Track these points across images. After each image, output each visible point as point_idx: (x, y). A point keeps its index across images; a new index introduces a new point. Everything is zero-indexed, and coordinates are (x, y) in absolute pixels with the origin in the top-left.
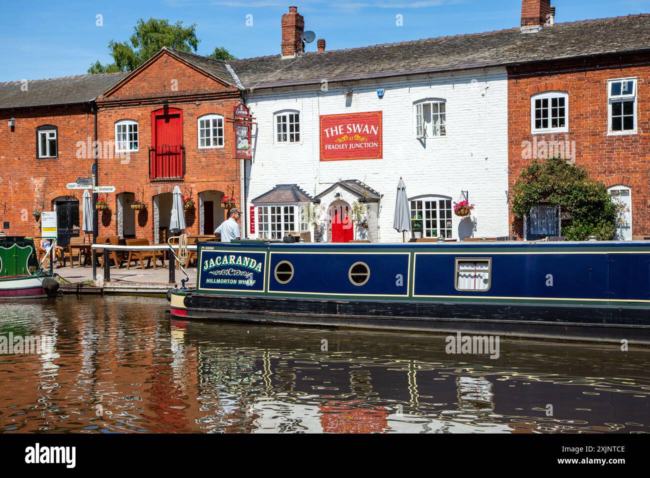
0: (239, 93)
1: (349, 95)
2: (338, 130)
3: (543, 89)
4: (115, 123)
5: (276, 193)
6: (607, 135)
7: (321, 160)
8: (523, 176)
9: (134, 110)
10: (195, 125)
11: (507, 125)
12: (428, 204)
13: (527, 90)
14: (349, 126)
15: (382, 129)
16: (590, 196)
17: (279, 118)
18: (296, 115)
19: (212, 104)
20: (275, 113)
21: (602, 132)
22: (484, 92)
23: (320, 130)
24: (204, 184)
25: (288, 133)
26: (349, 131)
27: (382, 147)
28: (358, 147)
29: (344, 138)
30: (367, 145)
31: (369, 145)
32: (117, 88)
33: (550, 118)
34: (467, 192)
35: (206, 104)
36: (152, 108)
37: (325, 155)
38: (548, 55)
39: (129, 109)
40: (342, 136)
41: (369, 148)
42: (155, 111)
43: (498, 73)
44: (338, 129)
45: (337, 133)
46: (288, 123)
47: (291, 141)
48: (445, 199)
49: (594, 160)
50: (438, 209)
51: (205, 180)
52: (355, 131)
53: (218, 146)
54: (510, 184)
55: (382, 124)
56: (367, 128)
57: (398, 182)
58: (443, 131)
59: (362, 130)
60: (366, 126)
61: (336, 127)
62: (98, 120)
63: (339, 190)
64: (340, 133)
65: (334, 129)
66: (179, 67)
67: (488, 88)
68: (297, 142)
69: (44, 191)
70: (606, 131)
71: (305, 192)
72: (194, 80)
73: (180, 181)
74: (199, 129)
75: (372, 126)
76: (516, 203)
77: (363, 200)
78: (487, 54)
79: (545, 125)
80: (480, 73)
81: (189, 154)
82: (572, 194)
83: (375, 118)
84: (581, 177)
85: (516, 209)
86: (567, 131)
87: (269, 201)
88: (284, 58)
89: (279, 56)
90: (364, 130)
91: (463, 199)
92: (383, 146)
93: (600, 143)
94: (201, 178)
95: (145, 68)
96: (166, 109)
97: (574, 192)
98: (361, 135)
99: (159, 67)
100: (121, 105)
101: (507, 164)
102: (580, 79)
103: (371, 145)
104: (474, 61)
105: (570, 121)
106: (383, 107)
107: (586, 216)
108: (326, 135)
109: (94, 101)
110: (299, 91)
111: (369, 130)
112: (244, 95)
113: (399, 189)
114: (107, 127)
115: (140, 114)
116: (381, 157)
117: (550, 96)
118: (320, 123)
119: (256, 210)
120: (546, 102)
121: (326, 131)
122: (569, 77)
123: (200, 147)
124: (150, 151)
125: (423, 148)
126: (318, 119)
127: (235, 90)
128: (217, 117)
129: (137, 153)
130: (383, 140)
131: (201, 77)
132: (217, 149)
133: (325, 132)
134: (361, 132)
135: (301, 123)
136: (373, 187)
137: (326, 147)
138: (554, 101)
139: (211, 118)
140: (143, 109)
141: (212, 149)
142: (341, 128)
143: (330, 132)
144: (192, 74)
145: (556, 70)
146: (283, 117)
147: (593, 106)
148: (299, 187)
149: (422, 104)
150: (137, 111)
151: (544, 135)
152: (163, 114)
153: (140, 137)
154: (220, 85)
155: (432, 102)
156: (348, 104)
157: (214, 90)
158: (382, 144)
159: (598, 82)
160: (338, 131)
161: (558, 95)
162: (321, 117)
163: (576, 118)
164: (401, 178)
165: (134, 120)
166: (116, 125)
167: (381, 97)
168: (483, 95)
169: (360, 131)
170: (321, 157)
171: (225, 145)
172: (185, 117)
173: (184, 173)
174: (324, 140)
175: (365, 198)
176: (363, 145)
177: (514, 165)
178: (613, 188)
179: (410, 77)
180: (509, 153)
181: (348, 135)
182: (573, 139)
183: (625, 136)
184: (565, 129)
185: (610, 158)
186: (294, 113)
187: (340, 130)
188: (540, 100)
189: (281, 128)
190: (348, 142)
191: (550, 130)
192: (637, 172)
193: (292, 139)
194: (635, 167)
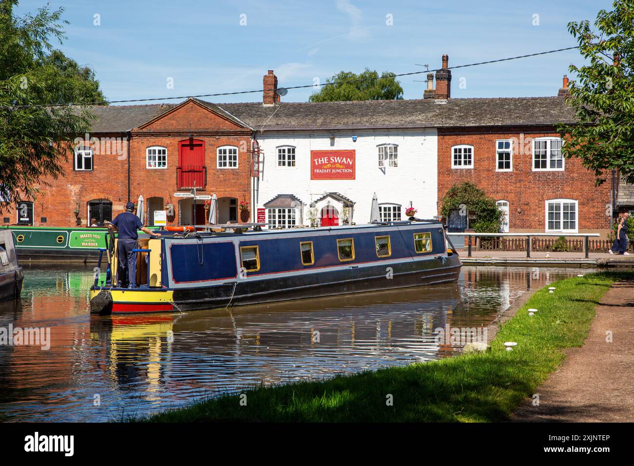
0: (251, 132)
1: (333, 139)
2: (325, 160)
3: (459, 143)
4: (147, 148)
5: (280, 200)
6: (496, 171)
7: (312, 179)
8: (448, 193)
9: (164, 139)
10: (215, 152)
11: (437, 162)
12: (385, 209)
13: (449, 143)
14: (332, 158)
15: (355, 161)
16: (488, 206)
17: (280, 151)
19: (228, 139)
20: (277, 147)
21: (493, 169)
22: (423, 142)
23: (311, 160)
24: (222, 193)
25: (287, 160)
26: (332, 161)
27: (355, 172)
28: (338, 172)
29: (328, 165)
30: (344, 171)
31: (346, 171)
32: (150, 123)
33: (463, 160)
34: (411, 202)
35: (224, 139)
36: (180, 139)
37: (315, 176)
38: (461, 123)
39: (160, 139)
42: (181, 141)
43: (432, 131)
44: (324, 160)
45: (323, 162)
46: (286, 154)
47: (288, 166)
48: (397, 206)
49: (488, 185)
50: (392, 212)
51: (222, 190)
52: (336, 161)
53: (233, 167)
54: (438, 197)
55: (355, 158)
57: (373, 195)
58: (396, 165)
59: (341, 161)
60: (344, 159)
61: (323, 159)
62: (131, 145)
63: (329, 199)
64: (326, 162)
65: (321, 159)
66: (203, 112)
67: (425, 140)
68: (294, 167)
69: (80, 194)
70: (495, 169)
71: (300, 199)
72: (214, 122)
73: (203, 190)
74: (218, 155)
75: (349, 159)
76: (444, 209)
77: (346, 206)
78: (420, 117)
79: (460, 164)
80: (420, 131)
81: (210, 172)
82: (478, 205)
83: (351, 154)
84: (482, 194)
86: (473, 168)
87: (276, 205)
88: (265, 105)
89: (259, 104)
90: (343, 161)
91: (410, 207)
93: (492, 176)
94: (220, 189)
95: (174, 111)
96: (191, 140)
97: (480, 203)
98: (341, 164)
99: (186, 111)
100: (152, 135)
101: (437, 186)
102: (480, 138)
103: (347, 171)
104: (414, 122)
105: (475, 162)
106: (356, 147)
107: (485, 217)
108: (315, 163)
109: (129, 132)
110: (296, 134)
111: (346, 161)
112: (255, 134)
113: (374, 199)
114: (139, 151)
115: (169, 143)
116: (354, 179)
117: (463, 147)
118: (311, 155)
119: (267, 211)
120: (460, 150)
121: (316, 160)
122: (474, 137)
123: (218, 167)
124: (177, 169)
125: (383, 174)
126: (310, 152)
127: (249, 130)
128: (232, 148)
129: (166, 169)
130: (356, 168)
131: (221, 119)
132: (232, 169)
135: (296, 154)
136: (348, 197)
137: (315, 171)
138: (465, 150)
139: (227, 148)
140: (171, 139)
141: (229, 169)
143: (318, 161)
144: (213, 117)
145: (466, 132)
146: (283, 150)
147: (488, 154)
148: (295, 196)
149: (383, 146)
150: (167, 141)
151: (459, 169)
152: (188, 143)
153: (169, 159)
154: (236, 126)
155: (389, 146)
156: (332, 144)
157: (231, 129)
159: (491, 141)
161: (468, 147)
162: (312, 151)
163: (478, 161)
165: (164, 147)
166: (147, 149)
167: (355, 141)
168: (422, 144)
169: (339, 162)
170: (311, 177)
171: (239, 167)
172: (207, 146)
173: (206, 185)
174: (314, 167)
175: (346, 204)
176: (341, 171)
177: (441, 186)
178: (499, 202)
179: (375, 130)
180: (438, 179)
181: (331, 164)
182: (476, 172)
183: (505, 172)
184: (472, 166)
185: (497, 185)
186: (291, 148)
187: (326, 160)
188: (457, 149)
189: (281, 157)
190: (331, 168)
191: (463, 166)
192: (512, 193)
193: (289, 164)
194: (511, 190)
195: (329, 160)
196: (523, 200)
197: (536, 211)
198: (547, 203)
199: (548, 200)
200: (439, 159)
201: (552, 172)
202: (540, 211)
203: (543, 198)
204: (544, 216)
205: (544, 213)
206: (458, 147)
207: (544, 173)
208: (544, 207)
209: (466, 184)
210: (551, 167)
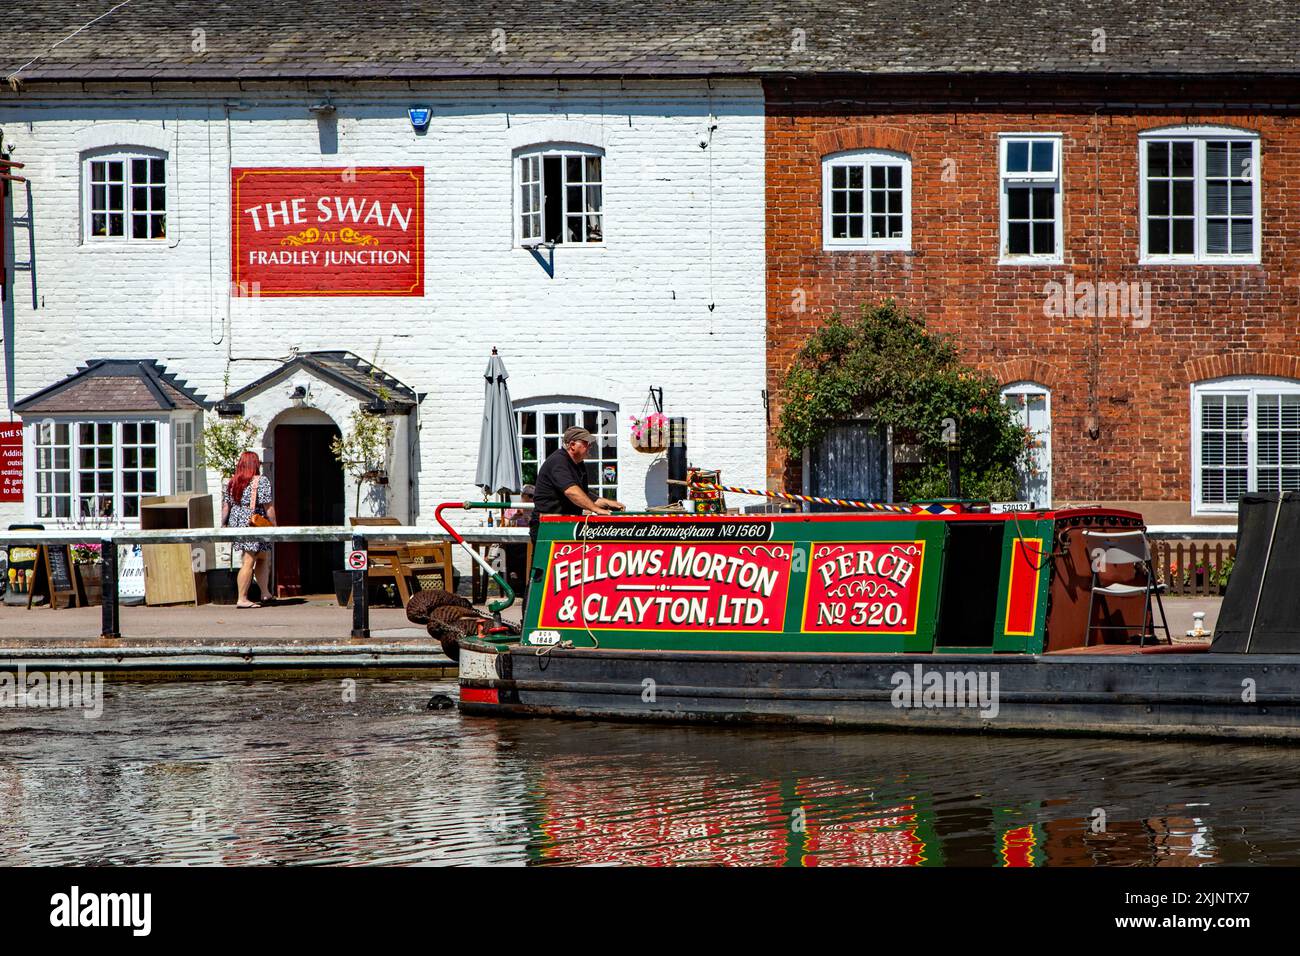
1: (328, 122)
2: (292, 211)
3: (852, 142)
5: (91, 384)
6: (1000, 263)
7: (236, 292)
8: (808, 354)
11: (763, 225)
12: (551, 422)
13: (814, 142)
14: (325, 202)
15: (422, 215)
16: (970, 408)
17: (99, 171)
18: (153, 162)
20: (84, 155)
21: (988, 255)
22: (705, 138)
23: (234, 208)
25: (128, 212)
26: (324, 216)
27: (422, 264)
28: (349, 261)
29: (308, 234)
30: (377, 258)
31: (383, 257)
33: (867, 214)
34: (660, 391)
37: (249, 280)
40: (302, 228)
41: (384, 264)
43: (742, 93)
44: (290, 209)
45: (286, 221)
46: (128, 184)
47: (136, 235)
48: (600, 408)
49: (970, 320)
52: (342, 217)
54: (770, 372)
55: (422, 200)
56: (379, 211)
57: (487, 360)
58: (594, 234)
59: (364, 215)
60: (377, 205)
61: (284, 204)
63: (301, 377)
64: (297, 220)
65: (276, 208)
67: (715, 127)
68: (158, 240)
70: (997, 253)
71: (185, 382)
75: (394, 206)
76: (789, 419)
77: (376, 408)
79: (857, 232)
80: (693, 91)
82: (928, 401)
83: (406, 186)
84: (944, 359)
85: (791, 435)
86: (910, 249)
90: (370, 215)
92: (426, 261)
93: (982, 282)
98: (362, 228)
101: (764, 323)
102: (937, 127)
103: (390, 257)
105: (915, 226)
106: (427, 156)
108: (251, 222)
110: (168, 95)
111: (385, 215)
113: (488, 380)
116: (420, 292)
117: (867, 161)
118: (234, 189)
119: (29, 434)
120: (857, 172)
121: (254, 211)
122: (912, 118)
125: (546, 275)
126: (226, 177)
130: (426, 246)
133: (250, 215)
134: (361, 220)
135: (169, 184)
136: (393, 372)
137: (252, 258)
138: (877, 172)
142: (300, 205)
143: (263, 216)
146: (112, 165)
147: (968, 192)
148: (163, 368)
149: (540, 155)
151: (854, 254)
155: (564, 154)
156: (329, 144)
158: (422, 257)
159: (978, 136)
160: (291, 215)
161: (887, 161)
162: (236, 173)
163: (928, 219)
164: (495, 351)
167: (421, 130)
168: (703, 145)
169: (356, 218)
170: (234, 285)
174: (244, 239)
175: (381, 402)
176: (364, 257)
177: (779, 324)
178: (1012, 390)
179: (507, 84)
180: (769, 296)
181: (321, 226)
182: (922, 267)
183: (1035, 269)
184: (903, 243)
185: (1005, 319)
186: (148, 158)
187: (296, 213)
188: (843, 169)
189: (107, 197)
190: (320, 246)
191: (868, 243)
192: (1064, 352)
193: (140, 232)
194: (1059, 341)
195: (311, 212)
196: (1104, 384)
197: (1154, 427)
198: (1197, 393)
199: (1198, 382)
200: (770, 210)
201: (1216, 267)
202: (1169, 429)
203: (1181, 375)
204: (1186, 449)
205: (1187, 435)
206: (847, 161)
207: (1184, 271)
208: (1187, 411)
209: (884, 315)
210: (1210, 251)
